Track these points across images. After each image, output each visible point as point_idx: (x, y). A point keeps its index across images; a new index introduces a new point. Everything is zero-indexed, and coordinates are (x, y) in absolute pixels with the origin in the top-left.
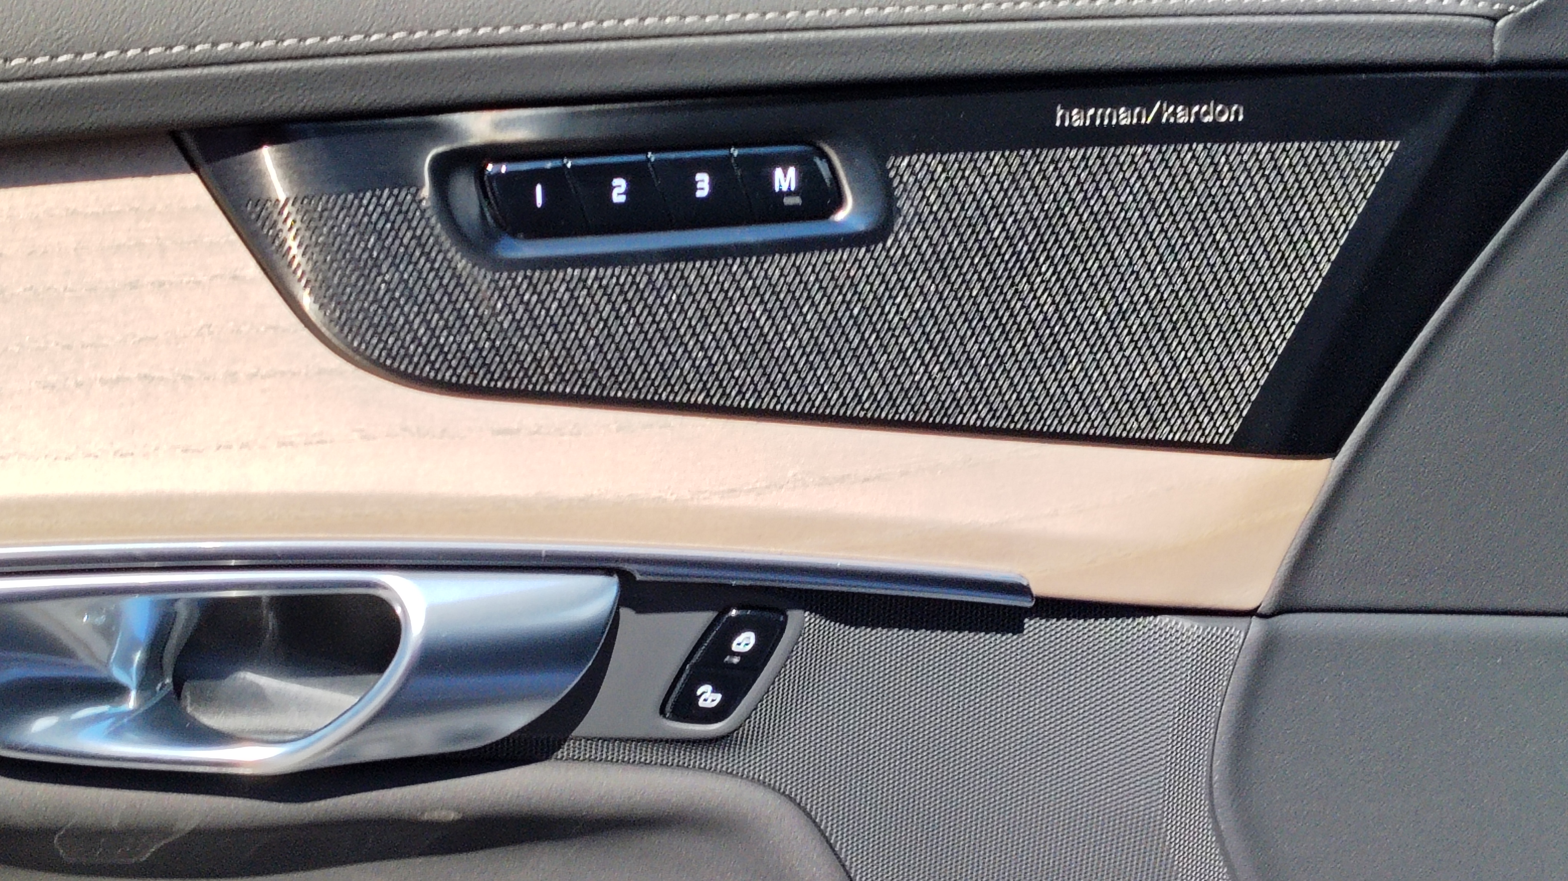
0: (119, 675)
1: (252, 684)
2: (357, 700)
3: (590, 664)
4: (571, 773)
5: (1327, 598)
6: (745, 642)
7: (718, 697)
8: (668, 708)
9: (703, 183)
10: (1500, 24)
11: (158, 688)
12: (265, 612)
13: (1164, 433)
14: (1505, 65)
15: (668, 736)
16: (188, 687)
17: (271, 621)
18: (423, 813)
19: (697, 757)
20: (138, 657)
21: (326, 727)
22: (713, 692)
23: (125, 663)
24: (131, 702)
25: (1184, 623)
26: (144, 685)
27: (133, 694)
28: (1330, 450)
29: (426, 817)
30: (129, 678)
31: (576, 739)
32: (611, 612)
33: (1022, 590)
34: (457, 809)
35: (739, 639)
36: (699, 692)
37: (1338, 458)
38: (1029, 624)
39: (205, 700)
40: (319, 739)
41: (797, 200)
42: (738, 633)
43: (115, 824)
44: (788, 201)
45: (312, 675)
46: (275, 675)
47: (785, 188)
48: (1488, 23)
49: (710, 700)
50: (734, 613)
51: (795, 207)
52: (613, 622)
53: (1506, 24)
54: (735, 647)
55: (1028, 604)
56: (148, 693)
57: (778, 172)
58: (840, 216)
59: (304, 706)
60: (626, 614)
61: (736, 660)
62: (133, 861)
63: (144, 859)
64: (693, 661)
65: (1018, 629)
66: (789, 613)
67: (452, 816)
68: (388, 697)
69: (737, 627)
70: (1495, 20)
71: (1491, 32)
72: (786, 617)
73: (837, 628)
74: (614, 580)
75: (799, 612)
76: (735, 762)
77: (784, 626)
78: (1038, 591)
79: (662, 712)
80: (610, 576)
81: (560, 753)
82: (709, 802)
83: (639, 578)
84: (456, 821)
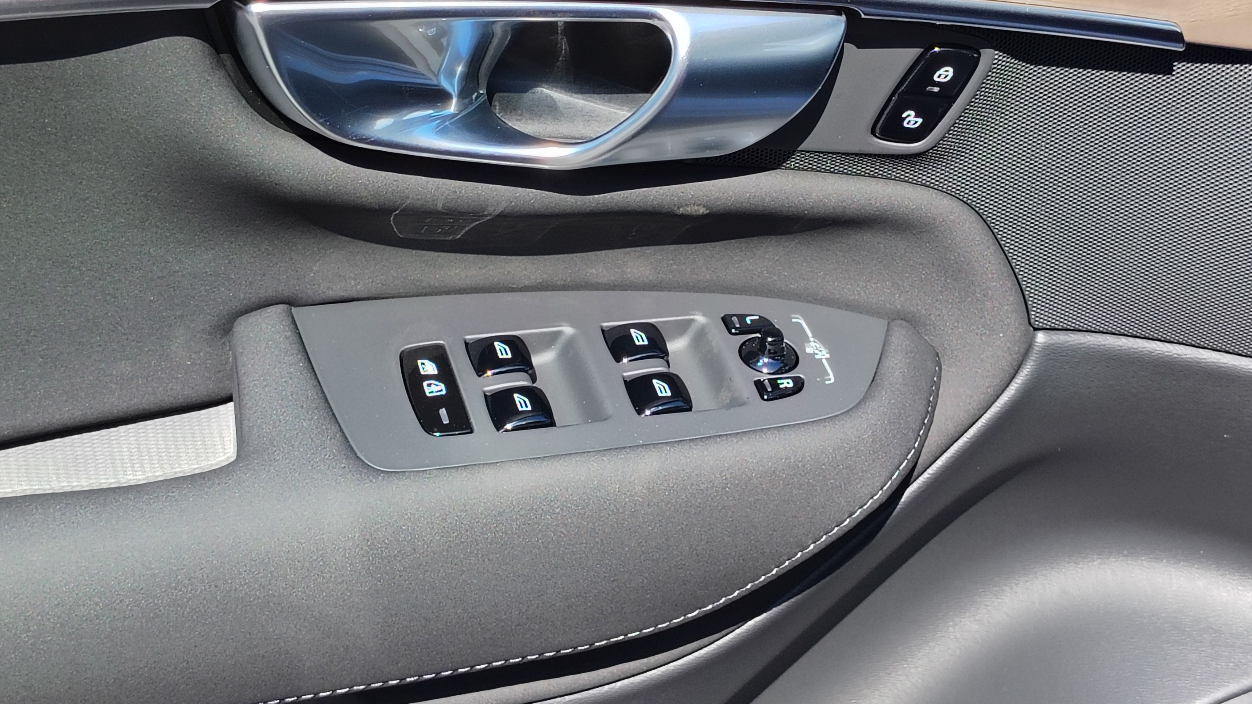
0: (445, 84)
1: (547, 96)
2: (630, 114)
3: (820, 88)
4: (796, 180)
6: (945, 74)
8: (878, 130)
11: (474, 97)
12: (560, 37)
15: (877, 151)
16: (497, 96)
17: (564, 45)
18: (679, 208)
19: (900, 171)
20: (460, 69)
21: (605, 134)
22: (916, 116)
23: (451, 74)
24: (453, 107)
26: (464, 93)
27: (454, 100)
29: (683, 209)
30: (452, 86)
31: (803, 151)
32: (838, 47)
33: (1176, 37)
34: (707, 205)
35: (941, 71)
36: (904, 115)
38: (1178, 66)
39: (511, 108)
40: (601, 144)
42: (937, 68)
43: (440, 206)
45: (594, 92)
46: (566, 91)
49: (912, 122)
50: (937, 49)
52: (838, 55)
54: (936, 78)
55: (1180, 48)
56: (466, 101)
59: (589, 117)
60: (849, 48)
61: (936, 89)
62: (451, 238)
63: (459, 236)
64: (900, 90)
65: (1169, 71)
66: (982, 51)
67: (702, 211)
68: (657, 112)
69: (936, 63)
72: (980, 54)
73: (1020, 65)
74: (843, 18)
75: (990, 51)
76: (929, 175)
77: (978, 60)
78: (1188, 38)
79: (873, 132)
80: (841, 15)
81: (788, 164)
82: (906, 207)
83: (863, 16)
84: (703, 216)
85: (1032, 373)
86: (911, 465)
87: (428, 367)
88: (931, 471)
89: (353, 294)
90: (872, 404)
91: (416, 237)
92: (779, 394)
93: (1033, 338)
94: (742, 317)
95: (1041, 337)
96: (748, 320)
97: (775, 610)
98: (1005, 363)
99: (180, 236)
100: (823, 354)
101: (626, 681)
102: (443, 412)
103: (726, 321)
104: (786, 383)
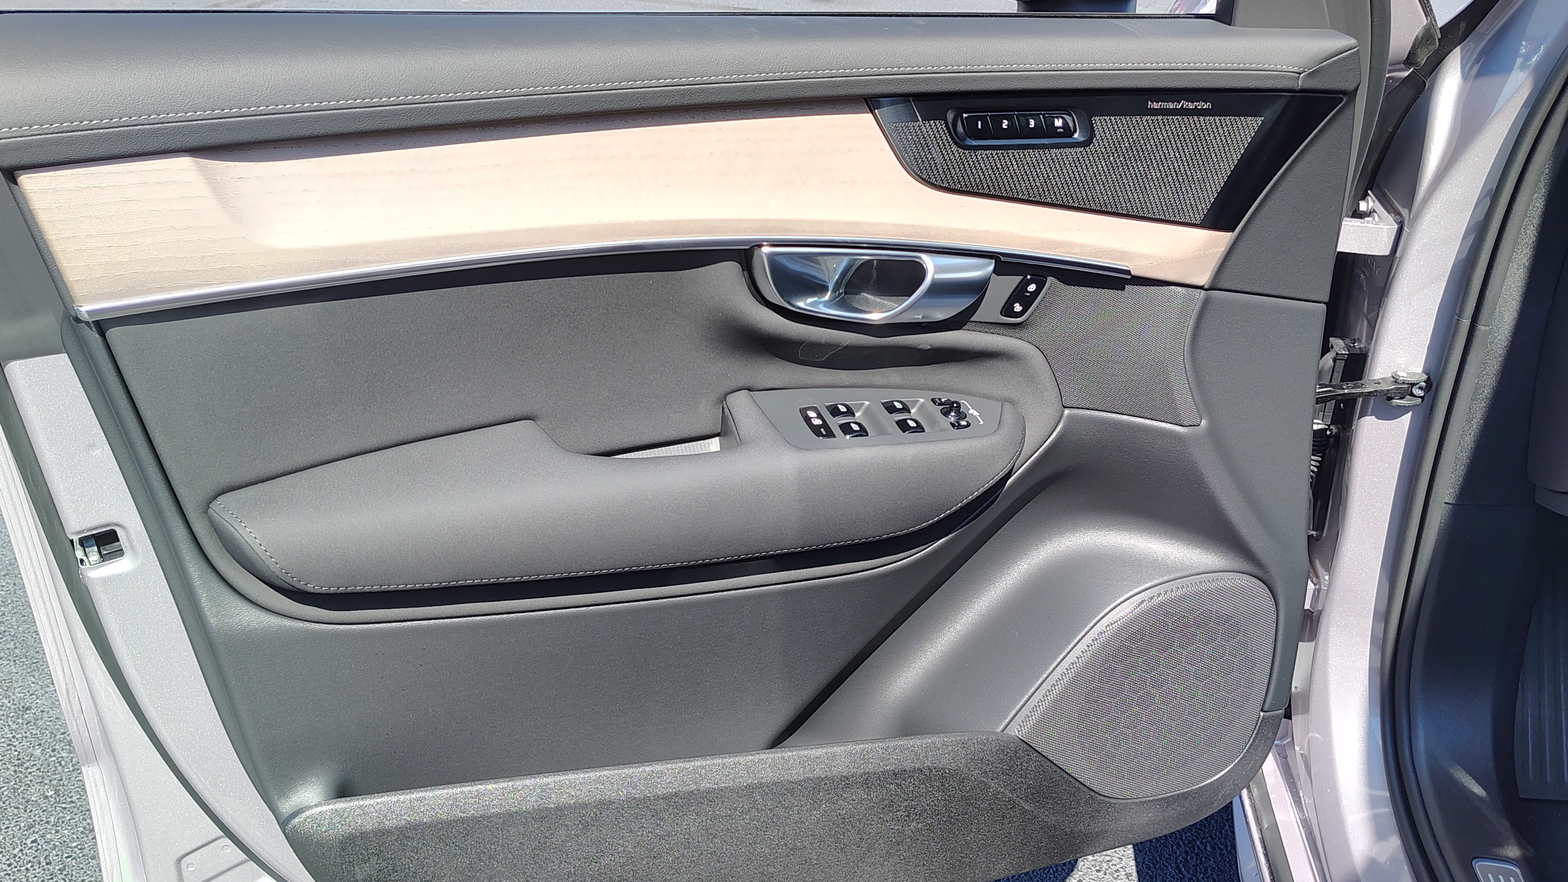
0: (828, 286)
1: (866, 296)
2: (899, 305)
3: (979, 294)
4: (968, 335)
5: (1226, 286)
6: (1032, 288)
7: (1021, 308)
8: (1003, 313)
9: (1032, 123)
10: (1302, 75)
11: (839, 291)
13: (1177, 219)
14: (1302, 91)
15: (1003, 322)
16: (851, 292)
18: (919, 345)
19: (1011, 332)
20: (836, 278)
22: (1020, 306)
23: (831, 281)
24: (832, 294)
25: (1179, 289)
26: (836, 290)
27: (832, 292)
28: (1233, 230)
29: (920, 347)
30: (831, 286)
31: (971, 322)
32: (990, 274)
33: (1128, 272)
34: (931, 345)
35: (1030, 287)
36: (1015, 306)
37: (1235, 233)
38: (1128, 287)
39: (855, 298)
41: (1062, 130)
42: (1029, 285)
43: (823, 342)
44: (1059, 130)
46: (873, 295)
47: (1058, 126)
48: (1298, 75)
49: (1018, 309)
50: (1030, 276)
51: (1060, 133)
52: (990, 278)
53: (1304, 76)
54: (1028, 289)
55: (1129, 277)
56: (837, 293)
57: (1056, 120)
58: (1076, 136)
60: (993, 274)
61: (1028, 294)
62: (820, 360)
63: (824, 360)
64: (1014, 295)
65: (1123, 289)
66: (1048, 278)
67: (929, 347)
69: (1029, 283)
70: (1300, 74)
71: (1299, 77)
72: (1047, 279)
73: (1062, 285)
74: (993, 261)
75: (1051, 278)
76: (1023, 333)
77: (1046, 281)
78: (1133, 273)
79: (1001, 314)
80: (992, 259)
81: (965, 327)
82: (1013, 347)
83: (1002, 259)
84: (929, 350)
85: (1063, 427)
86: (1011, 467)
87: (812, 414)
88: (1020, 471)
89: (776, 387)
90: (1001, 431)
91: (807, 359)
92: (960, 427)
93: (1064, 411)
94: (940, 399)
95: (1067, 411)
96: (943, 400)
97: (950, 536)
98: (1053, 422)
99: (712, 355)
100: (976, 413)
101: (885, 567)
102: (822, 430)
103: (933, 400)
104: (963, 423)
